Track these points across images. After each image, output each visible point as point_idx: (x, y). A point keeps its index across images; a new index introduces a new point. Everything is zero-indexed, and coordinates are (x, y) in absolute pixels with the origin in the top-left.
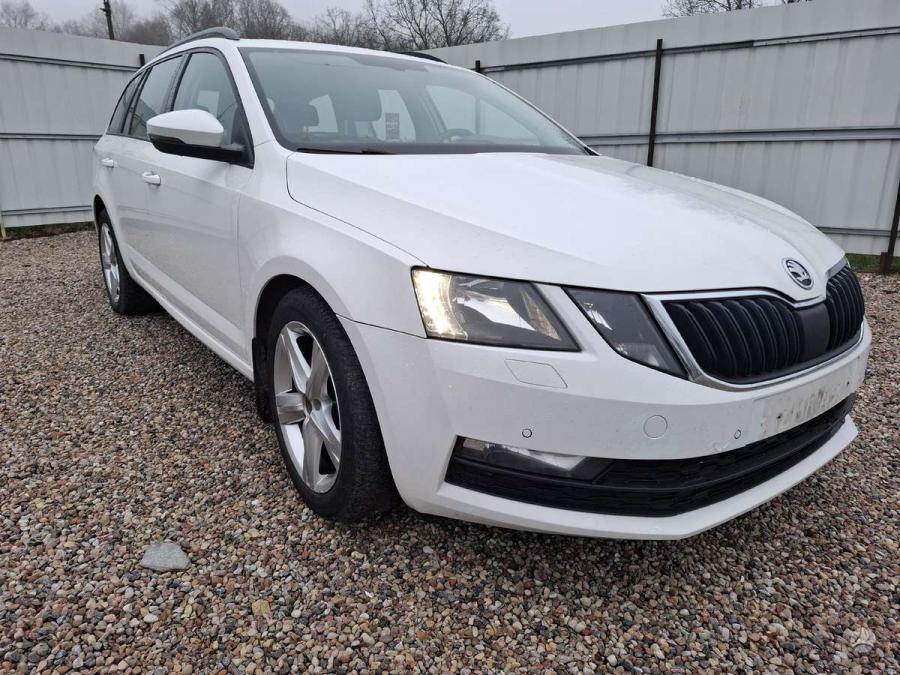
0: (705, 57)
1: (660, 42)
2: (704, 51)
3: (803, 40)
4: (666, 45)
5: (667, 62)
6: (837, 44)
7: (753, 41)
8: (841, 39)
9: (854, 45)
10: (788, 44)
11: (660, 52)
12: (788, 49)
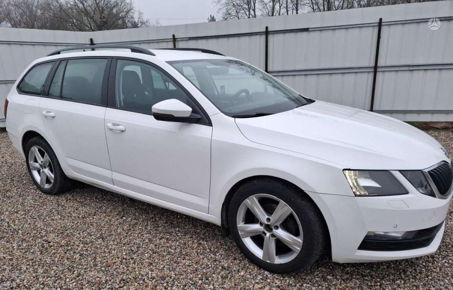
0: (288, 35)
1: (267, 28)
2: (287, 32)
3: (330, 28)
4: (270, 29)
5: (270, 37)
6: (344, 30)
7: (308, 29)
8: (345, 28)
9: (351, 31)
10: (324, 30)
11: (267, 33)
12: (324, 32)
